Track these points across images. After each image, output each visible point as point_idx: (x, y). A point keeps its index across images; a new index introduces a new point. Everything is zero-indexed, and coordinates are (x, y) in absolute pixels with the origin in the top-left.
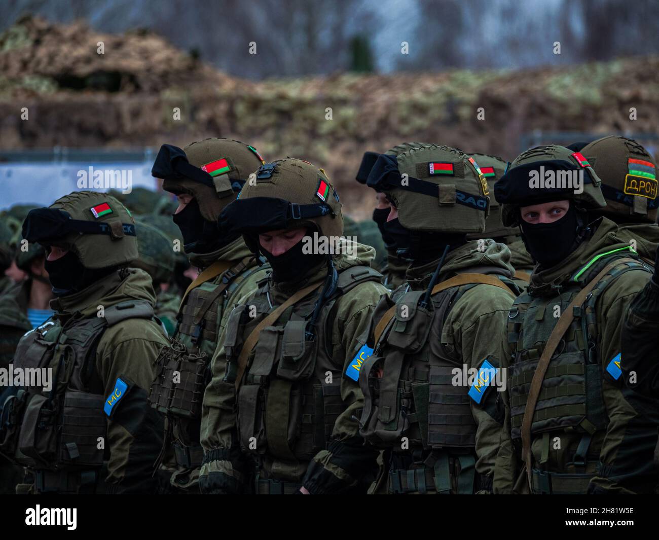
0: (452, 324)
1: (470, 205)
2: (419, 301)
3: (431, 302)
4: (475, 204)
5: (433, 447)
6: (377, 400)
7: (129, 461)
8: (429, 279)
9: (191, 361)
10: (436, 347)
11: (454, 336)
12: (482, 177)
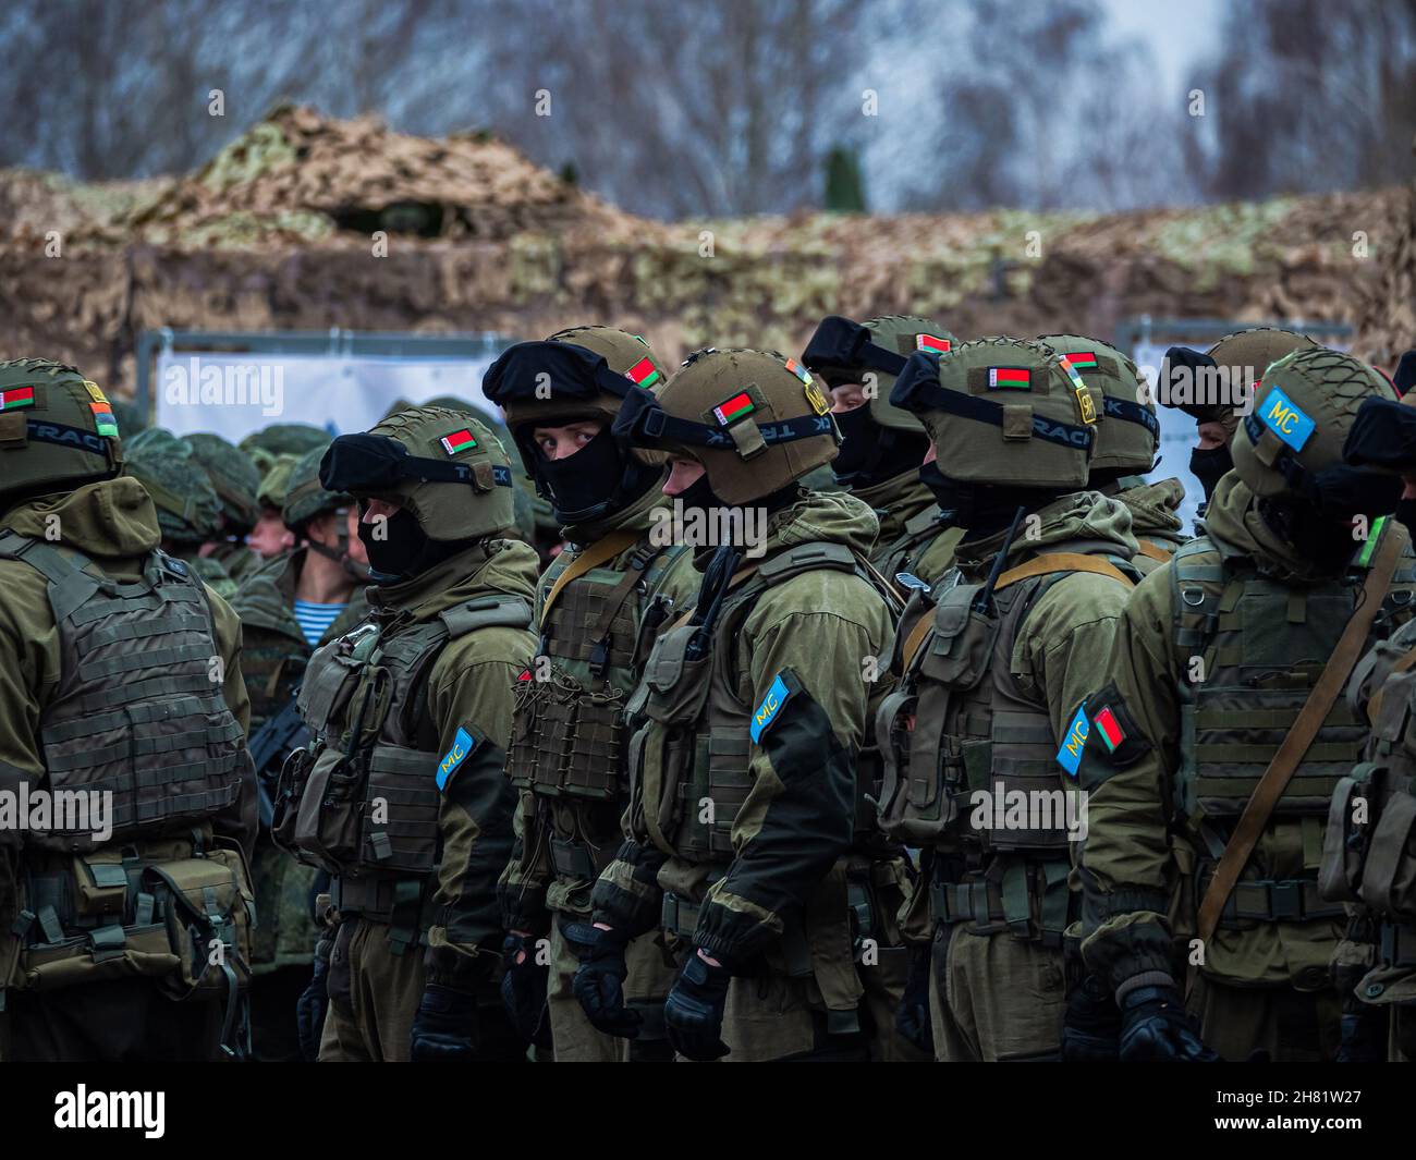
0: (1029, 641)
1: (1058, 440)
2: (974, 602)
3: (993, 603)
4: (1066, 438)
5: (999, 849)
6: (905, 769)
7: (470, 867)
8: (990, 564)
9: (596, 705)
10: (1003, 679)
11: (1031, 661)
12: (1083, 393)
